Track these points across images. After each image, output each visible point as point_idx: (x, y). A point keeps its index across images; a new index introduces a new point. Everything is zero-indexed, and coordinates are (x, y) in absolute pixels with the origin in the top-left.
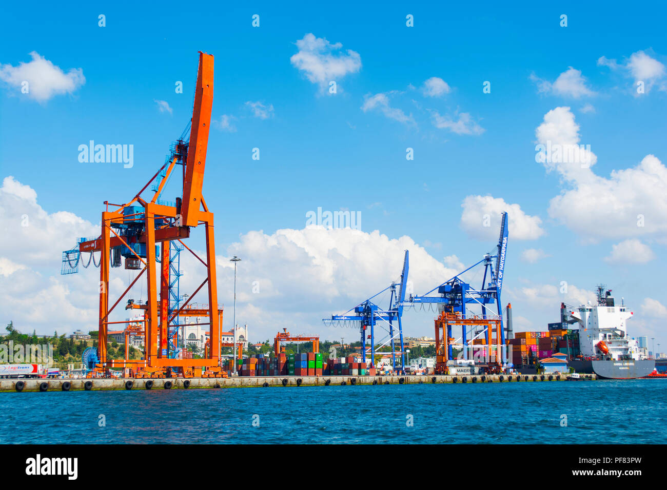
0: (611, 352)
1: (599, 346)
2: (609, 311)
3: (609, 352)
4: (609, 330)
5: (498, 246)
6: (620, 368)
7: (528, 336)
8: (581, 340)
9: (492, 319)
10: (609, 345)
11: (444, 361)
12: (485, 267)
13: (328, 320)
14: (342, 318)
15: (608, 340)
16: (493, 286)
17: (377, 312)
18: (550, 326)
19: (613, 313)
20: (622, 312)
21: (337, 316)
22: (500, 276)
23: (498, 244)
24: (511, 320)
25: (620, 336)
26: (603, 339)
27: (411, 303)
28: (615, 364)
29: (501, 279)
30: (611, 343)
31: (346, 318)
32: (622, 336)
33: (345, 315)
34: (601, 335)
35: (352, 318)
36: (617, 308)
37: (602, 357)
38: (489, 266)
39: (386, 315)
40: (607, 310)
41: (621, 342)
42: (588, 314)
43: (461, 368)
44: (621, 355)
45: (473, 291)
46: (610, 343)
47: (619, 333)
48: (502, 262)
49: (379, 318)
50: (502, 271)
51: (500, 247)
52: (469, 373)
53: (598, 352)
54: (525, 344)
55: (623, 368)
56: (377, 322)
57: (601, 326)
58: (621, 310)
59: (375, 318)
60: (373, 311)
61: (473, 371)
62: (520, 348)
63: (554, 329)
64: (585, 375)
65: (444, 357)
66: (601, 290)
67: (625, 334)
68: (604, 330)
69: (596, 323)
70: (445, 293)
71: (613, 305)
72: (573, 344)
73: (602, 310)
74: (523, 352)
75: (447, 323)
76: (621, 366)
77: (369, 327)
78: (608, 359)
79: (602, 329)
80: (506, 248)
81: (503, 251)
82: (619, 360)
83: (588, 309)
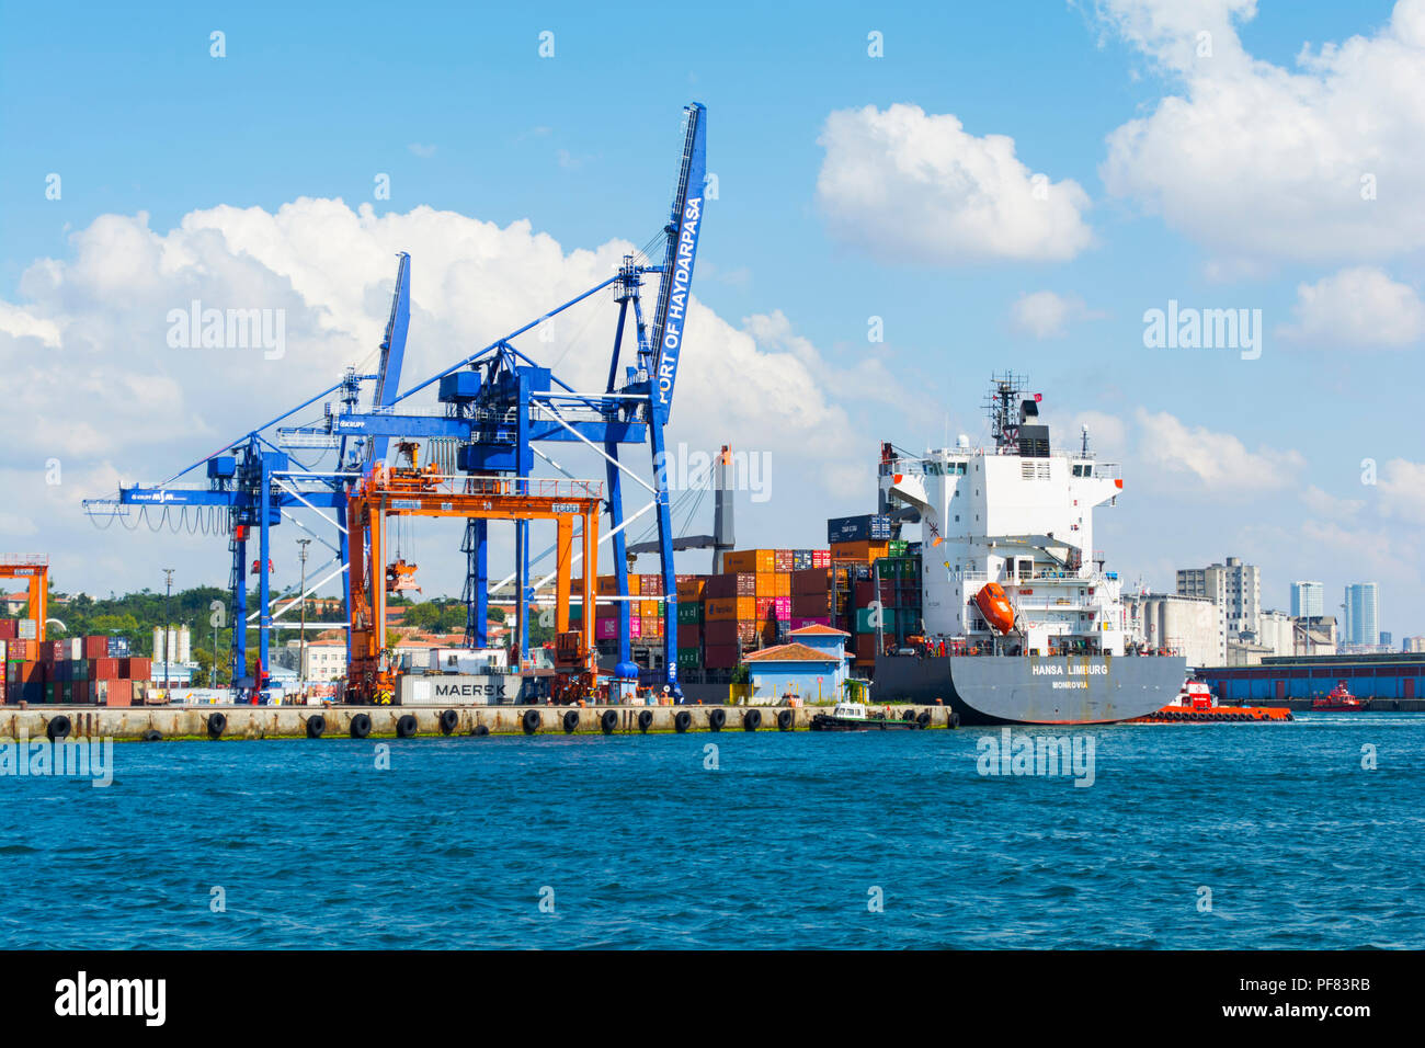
0: (1022, 624)
1: (983, 601)
2: (1027, 475)
3: (1019, 623)
4: (1026, 542)
5: (667, 229)
6: (1055, 685)
7: (765, 563)
8: (928, 580)
9: (564, 493)
10: (1020, 598)
11: (372, 653)
12: (619, 306)
13: (102, 501)
14: (156, 497)
15: (1017, 582)
16: (643, 377)
17: (288, 477)
18: (835, 525)
19: (1044, 482)
20: (1082, 480)
21: (136, 490)
22: (671, 341)
23: (670, 222)
24: (731, 508)
25: (1067, 566)
26: (1002, 578)
27: (327, 438)
28: (1038, 670)
29: (675, 353)
30: (1029, 592)
31: (170, 497)
32: (1072, 565)
33: (169, 486)
34: (994, 562)
35: (193, 498)
36: (1059, 463)
37: (991, 644)
38: (631, 303)
39: (321, 487)
40: (1020, 470)
41: (1068, 588)
42: (951, 482)
43: (450, 681)
44: (1061, 638)
45: (568, 394)
46: (1027, 592)
47: (1061, 554)
48: (680, 288)
49: (291, 501)
50: (680, 325)
51: (674, 233)
52: (484, 699)
53: (979, 624)
54: (753, 592)
55: (1066, 685)
56: (284, 511)
57: (995, 529)
58: (1077, 471)
59: (279, 500)
60: (271, 474)
61: (500, 690)
62: (733, 609)
63: (844, 538)
64: (904, 708)
65: (372, 639)
66: (1006, 394)
67: (1087, 556)
68: (1003, 543)
69: (980, 518)
70: (462, 401)
71: (1044, 451)
72: (899, 596)
73: (1003, 470)
74: (746, 621)
75: (389, 506)
76: (1058, 678)
77: (255, 531)
78: (1016, 651)
79: (996, 539)
80: (695, 238)
81: (684, 249)
82: (1053, 654)
83: (952, 465)
